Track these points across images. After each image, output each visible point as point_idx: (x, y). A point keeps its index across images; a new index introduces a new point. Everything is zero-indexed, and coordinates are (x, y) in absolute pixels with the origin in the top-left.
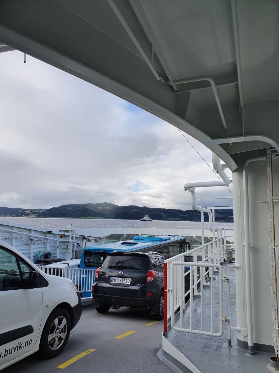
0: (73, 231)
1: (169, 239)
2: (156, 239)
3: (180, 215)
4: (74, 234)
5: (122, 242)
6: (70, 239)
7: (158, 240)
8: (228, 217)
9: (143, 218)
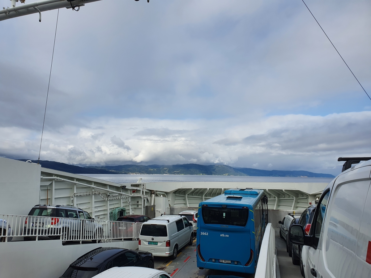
0: (143, 185)
4: (144, 188)
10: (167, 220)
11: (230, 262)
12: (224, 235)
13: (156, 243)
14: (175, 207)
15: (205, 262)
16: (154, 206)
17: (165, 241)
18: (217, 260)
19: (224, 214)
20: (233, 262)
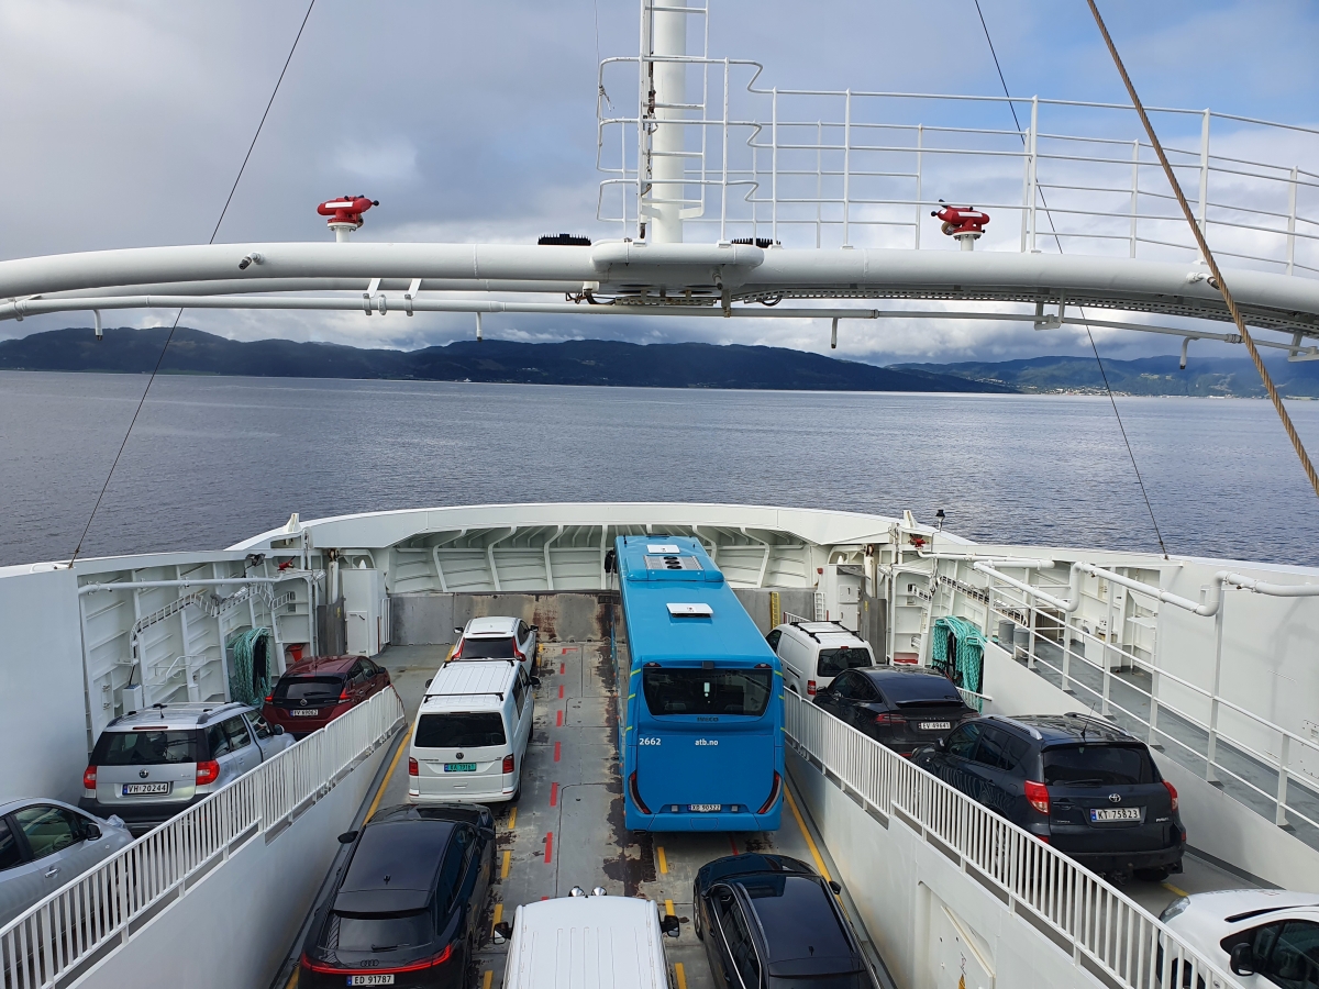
0: (306, 537)
6: (303, 571)
10: (497, 694)
11: (717, 807)
12: (704, 743)
13: (471, 767)
14: (404, 595)
15: (652, 816)
16: (341, 600)
17: (499, 759)
18: (685, 808)
19: (707, 687)
20: (726, 807)
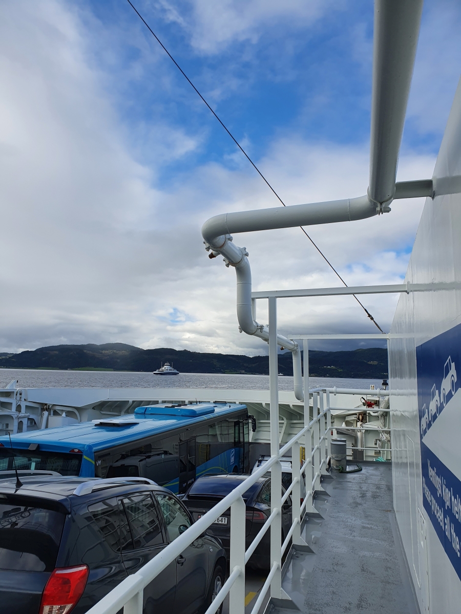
0: (21, 394)
1: (213, 411)
2: (183, 413)
3: (245, 365)
4: (23, 399)
5: (98, 421)
6: (13, 411)
7: (188, 414)
8: (322, 368)
9: (160, 370)
